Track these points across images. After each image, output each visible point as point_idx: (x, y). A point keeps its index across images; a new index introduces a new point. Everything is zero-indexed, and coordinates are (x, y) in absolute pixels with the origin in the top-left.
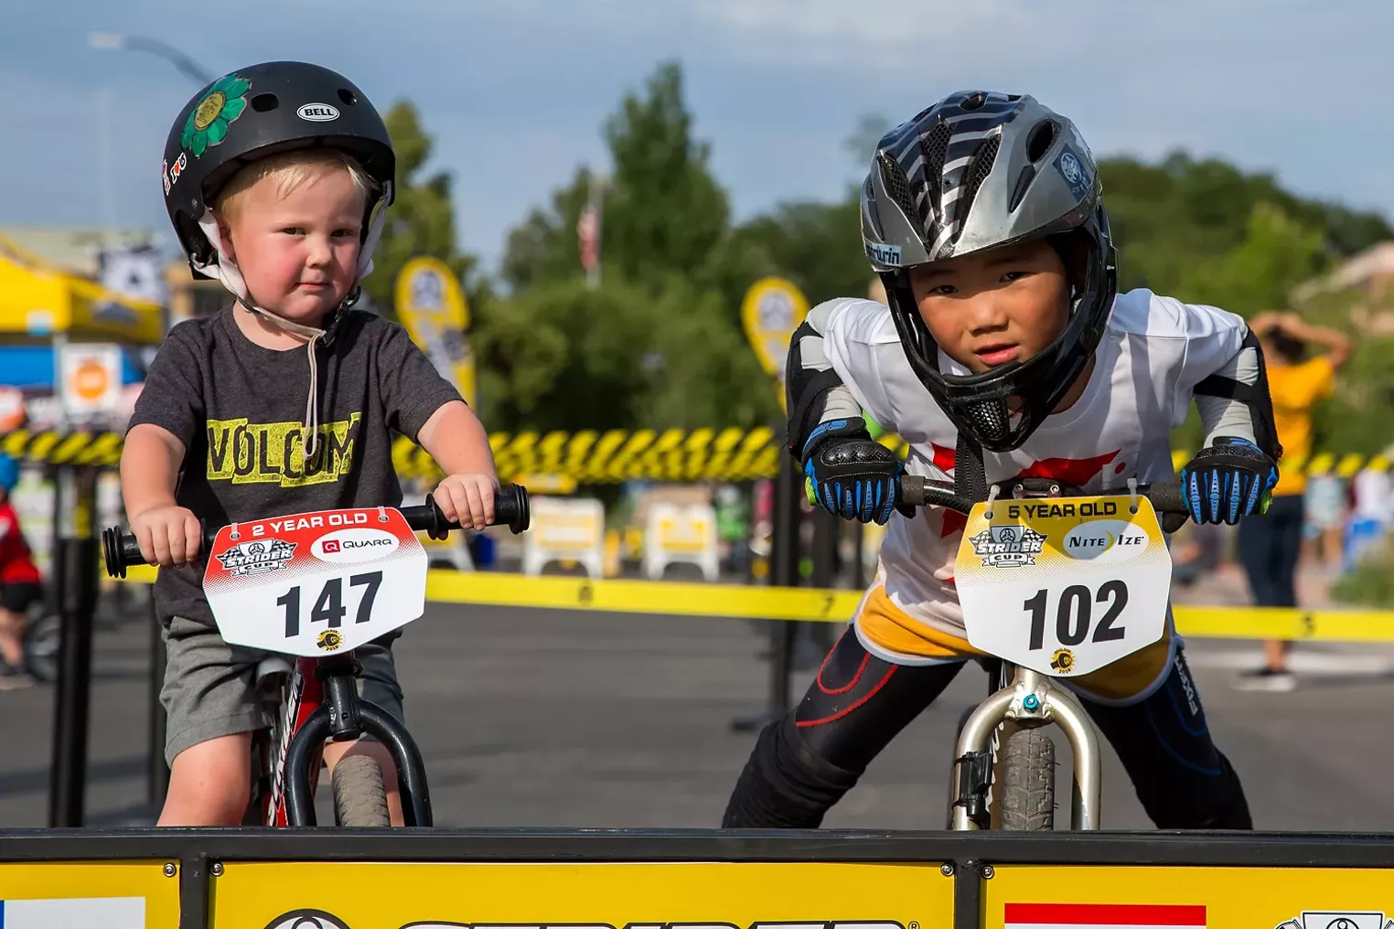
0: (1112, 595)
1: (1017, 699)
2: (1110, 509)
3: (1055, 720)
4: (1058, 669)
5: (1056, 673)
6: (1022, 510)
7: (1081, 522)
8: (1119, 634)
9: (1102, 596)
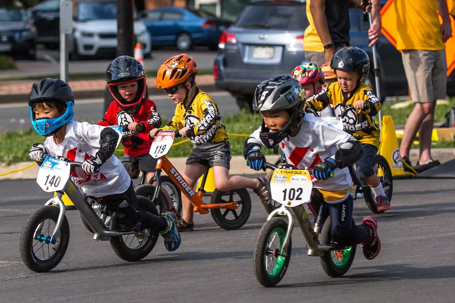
0: (300, 191)
1: (279, 211)
2: (300, 173)
3: (286, 216)
4: (288, 205)
5: (288, 206)
6: (283, 172)
7: (294, 175)
8: (300, 199)
9: (298, 191)
